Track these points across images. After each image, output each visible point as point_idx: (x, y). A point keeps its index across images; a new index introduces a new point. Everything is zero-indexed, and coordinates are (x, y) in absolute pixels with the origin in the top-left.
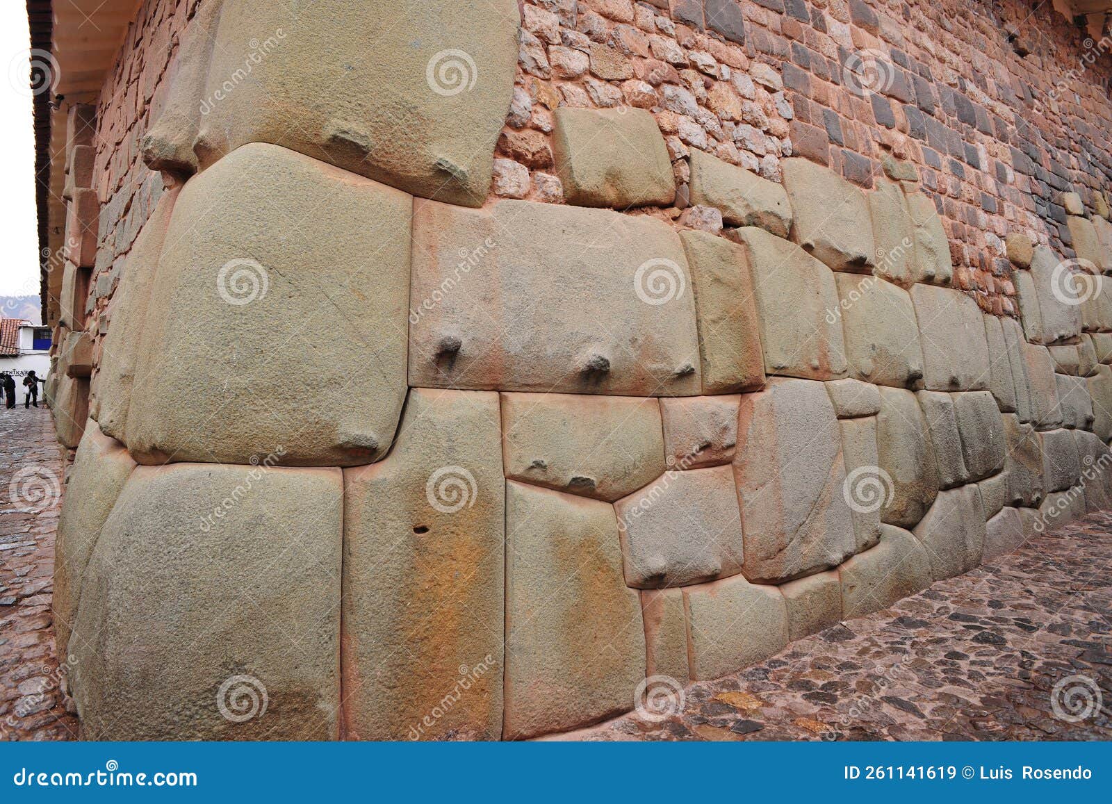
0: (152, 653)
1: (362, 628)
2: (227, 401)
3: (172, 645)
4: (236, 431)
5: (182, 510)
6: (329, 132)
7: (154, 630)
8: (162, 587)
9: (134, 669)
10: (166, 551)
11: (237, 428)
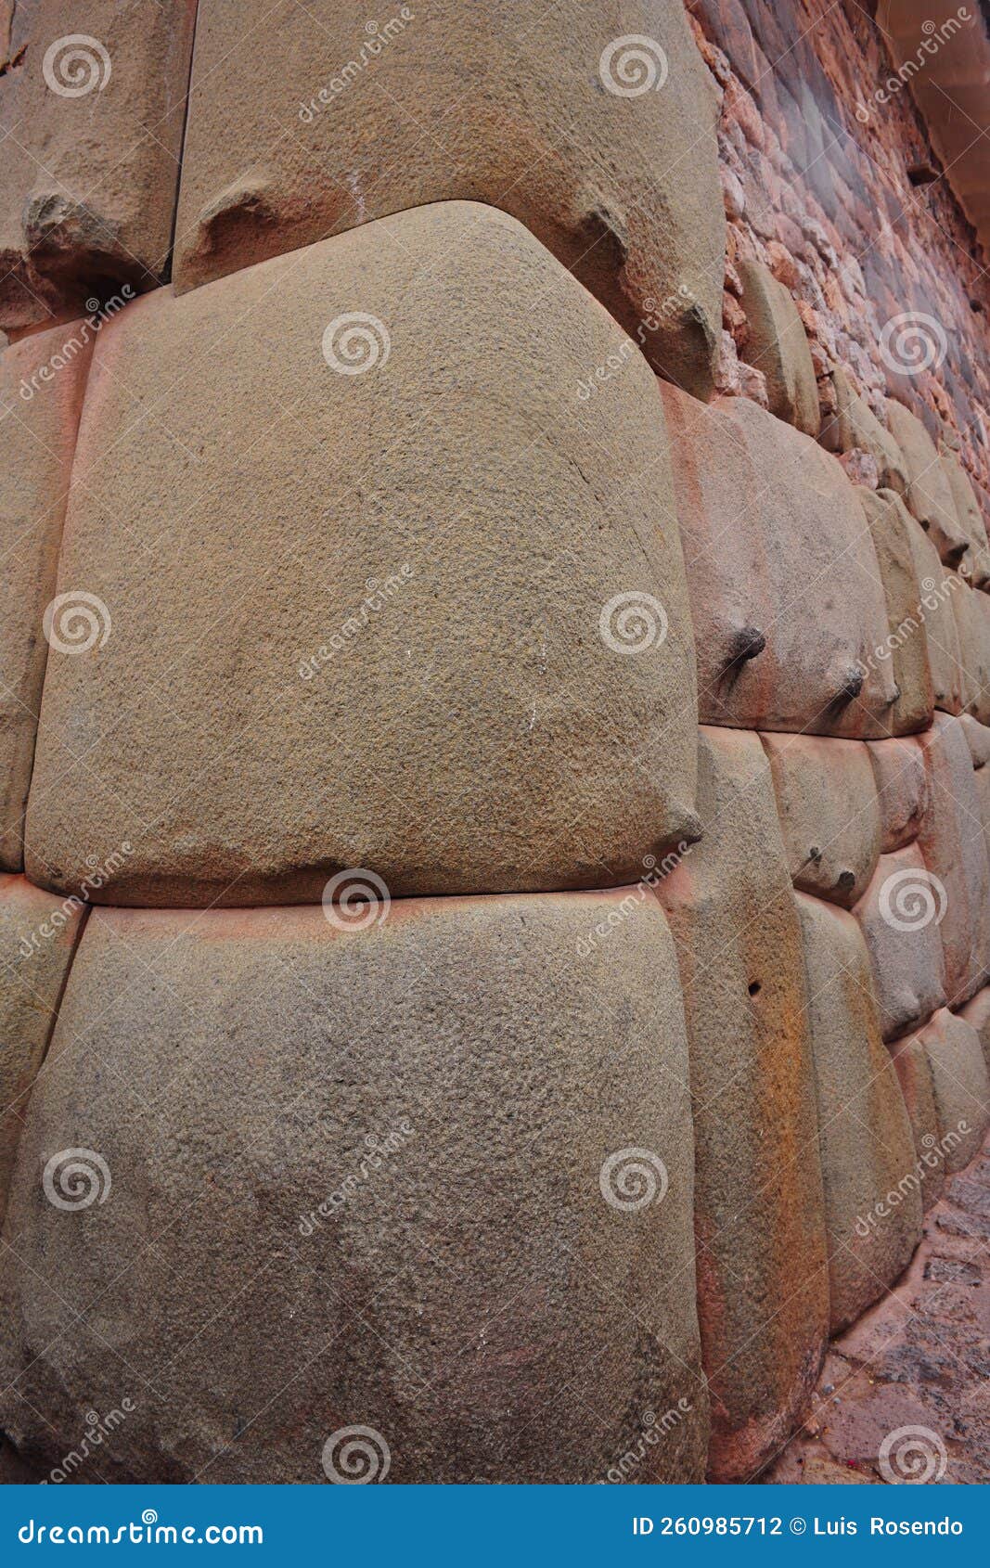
0: (529, 1367)
1: (717, 1197)
2: (538, 750)
3: (564, 1334)
4: (551, 817)
5: (505, 1010)
6: (583, 206)
7: (522, 1310)
8: (517, 1203)
9: (497, 1414)
10: (500, 1113)
11: (551, 812)
